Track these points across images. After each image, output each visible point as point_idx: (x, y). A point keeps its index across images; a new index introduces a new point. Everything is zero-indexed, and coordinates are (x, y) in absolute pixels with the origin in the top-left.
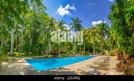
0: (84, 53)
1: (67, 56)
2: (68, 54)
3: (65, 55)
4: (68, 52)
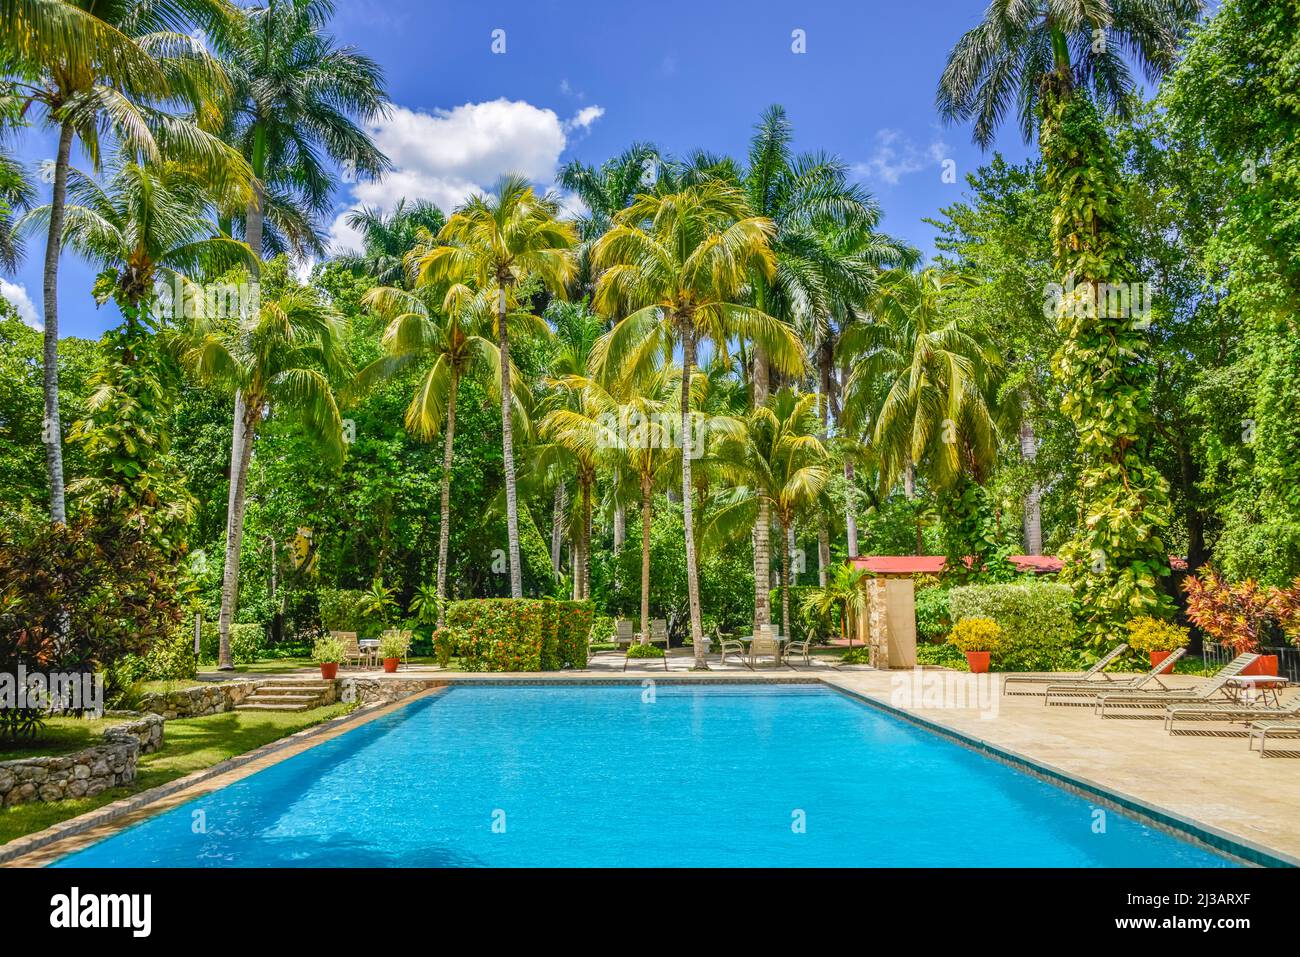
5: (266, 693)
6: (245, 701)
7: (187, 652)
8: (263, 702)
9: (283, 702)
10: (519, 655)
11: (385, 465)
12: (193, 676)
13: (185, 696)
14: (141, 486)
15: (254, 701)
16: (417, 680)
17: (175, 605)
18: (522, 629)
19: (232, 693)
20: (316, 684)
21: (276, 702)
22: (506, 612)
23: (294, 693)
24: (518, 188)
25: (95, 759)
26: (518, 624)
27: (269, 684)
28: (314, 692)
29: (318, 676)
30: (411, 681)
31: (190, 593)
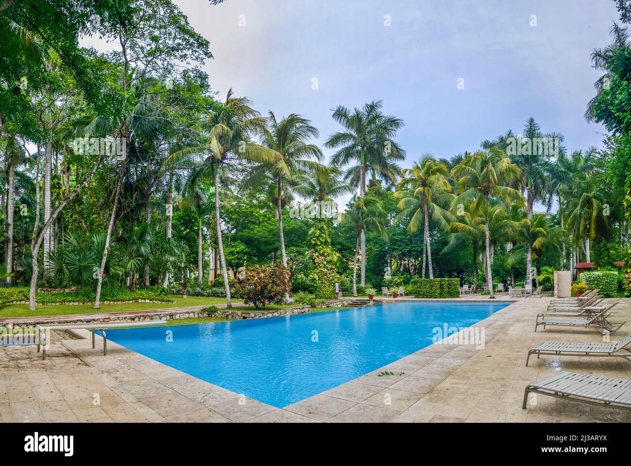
1: (327, 305)
3: (314, 298)
4: (330, 281)
5: (354, 302)
6: (348, 304)
8: (352, 304)
10: (431, 293)
12: (335, 298)
14: (322, 252)
16: (393, 300)
19: (344, 302)
20: (367, 300)
23: (360, 302)
27: (356, 300)
28: (366, 302)
29: (368, 298)
31: (335, 278)
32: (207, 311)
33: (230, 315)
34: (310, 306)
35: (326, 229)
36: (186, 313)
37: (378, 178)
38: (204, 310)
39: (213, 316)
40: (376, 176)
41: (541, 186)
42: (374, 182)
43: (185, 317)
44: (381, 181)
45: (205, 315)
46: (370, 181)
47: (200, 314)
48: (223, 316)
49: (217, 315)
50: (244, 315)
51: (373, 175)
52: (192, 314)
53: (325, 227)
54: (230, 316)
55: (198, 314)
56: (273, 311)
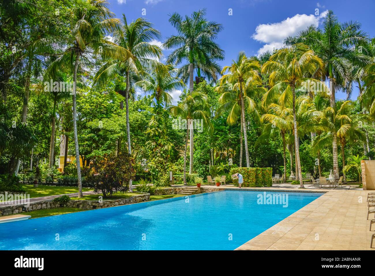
0: (247, 175)
1: (163, 193)
2: (168, 183)
3: (152, 185)
4: (165, 170)
5: (185, 190)
6: (180, 192)
7: (168, 180)
8: (183, 192)
9: (187, 192)
10: (248, 183)
11: (225, 132)
12: (170, 186)
13: (164, 190)
14: (159, 142)
15: (182, 192)
16: (217, 188)
17: (166, 169)
18: (249, 175)
19: (177, 190)
20: (196, 188)
21: (186, 192)
22: (244, 171)
23: (190, 190)
24: (243, 55)
25: (120, 201)
26: (248, 174)
27: (187, 188)
28: (195, 190)
29: (196, 187)
30: (216, 188)
31: (169, 167)
32: (59, 201)
33: (81, 204)
34: (149, 194)
35: (163, 121)
36: (38, 204)
37: (202, 75)
38: (56, 200)
39: (65, 206)
40: (201, 73)
41: (342, 75)
42: (199, 79)
43: (38, 208)
44: (205, 78)
45: (58, 205)
46: (196, 78)
47: (52, 205)
48: (74, 206)
49: (69, 205)
50: (94, 204)
51: (199, 73)
52: (44, 205)
53: (162, 119)
54: (81, 206)
55: (51, 204)
56: (120, 200)
